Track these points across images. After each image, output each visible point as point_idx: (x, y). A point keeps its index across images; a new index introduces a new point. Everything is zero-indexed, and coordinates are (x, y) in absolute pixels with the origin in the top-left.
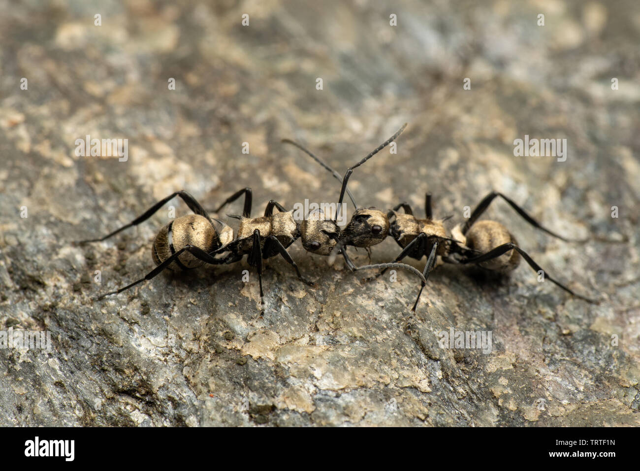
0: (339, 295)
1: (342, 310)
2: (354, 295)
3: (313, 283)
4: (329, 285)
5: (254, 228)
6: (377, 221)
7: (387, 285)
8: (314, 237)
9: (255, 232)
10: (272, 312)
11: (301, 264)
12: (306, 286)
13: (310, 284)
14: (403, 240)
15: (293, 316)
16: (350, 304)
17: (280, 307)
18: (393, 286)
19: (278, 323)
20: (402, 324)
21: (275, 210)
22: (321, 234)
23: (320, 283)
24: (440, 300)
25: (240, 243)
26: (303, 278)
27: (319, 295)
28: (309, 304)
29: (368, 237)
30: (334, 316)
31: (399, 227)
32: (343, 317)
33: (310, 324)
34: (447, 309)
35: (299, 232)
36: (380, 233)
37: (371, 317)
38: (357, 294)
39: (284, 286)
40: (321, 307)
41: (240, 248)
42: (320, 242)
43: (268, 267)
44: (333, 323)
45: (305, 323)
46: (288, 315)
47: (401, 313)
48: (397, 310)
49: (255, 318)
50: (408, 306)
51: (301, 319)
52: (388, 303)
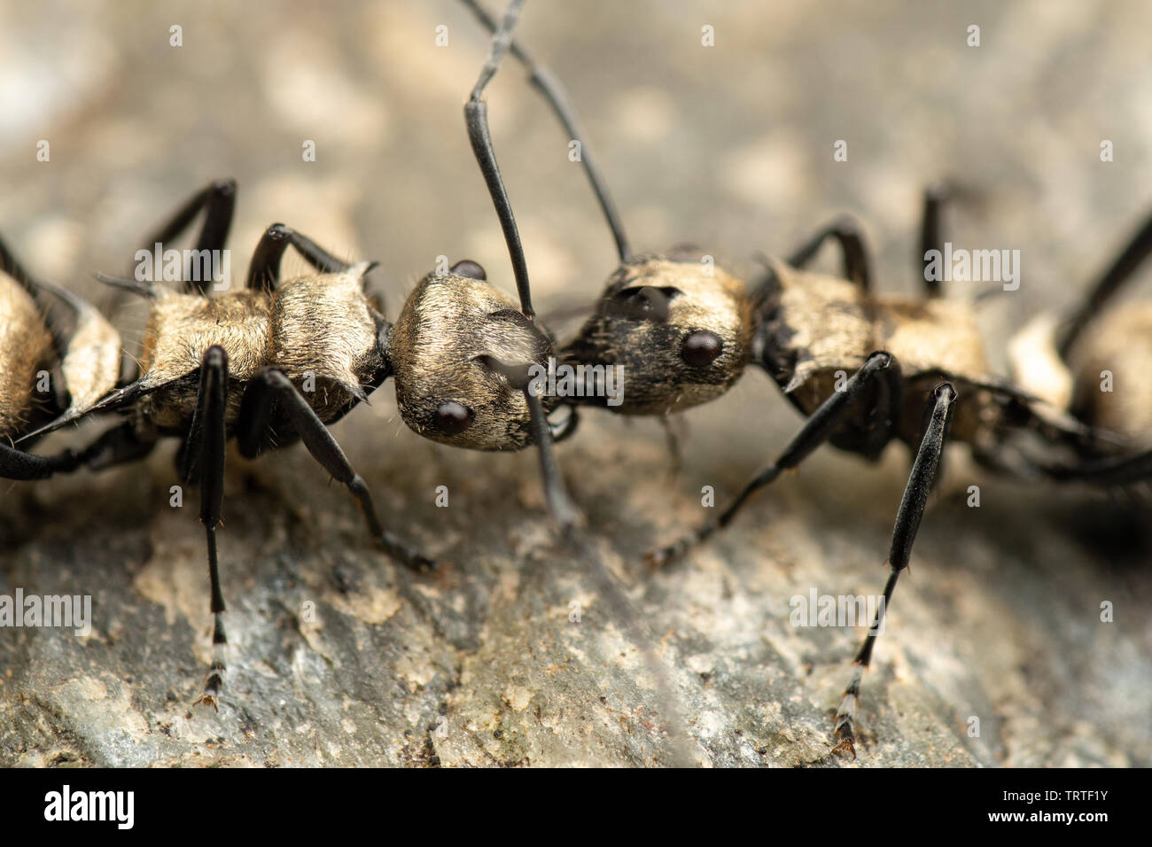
0: (534, 619)
1: (537, 687)
2: (591, 622)
3: (430, 564)
4: (497, 570)
5: (205, 335)
6: (704, 312)
7: (734, 582)
8: (448, 386)
9: (208, 355)
10: (257, 674)
11: (389, 477)
12: (403, 570)
13: (420, 567)
14: (806, 387)
15: (338, 697)
16: (571, 660)
17: (289, 653)
18: (755, 586)
19: (277, 725)
20: (777, 753)
21: (292, 265)
22: (476, 375)
23: (459, 560)
24: (947, 647)
25: (147, 397)
26: (391, 537)
27: (451, 615)
28: (406, 648)
29: (665, 380)
30: (504, 706)
31: (791, 333)
32: (538, 715)
33: (407, 733)
34: (971, 688)
35: (385, 358)
36: (716, 363)
37: (653, 720)
38: (606, 619)
39: (311, 569)
40: (456, 663)
41: (146, 417)
42: (469, 402)
43: (253, 486)
44: (497, 735)
45: (384, 729)
46: (316, 695)
47: (778, 705)
48: (763, 693)
49: (186, 699)
50: (809, 672)
51: (370, 710)
52: (727, 661)
